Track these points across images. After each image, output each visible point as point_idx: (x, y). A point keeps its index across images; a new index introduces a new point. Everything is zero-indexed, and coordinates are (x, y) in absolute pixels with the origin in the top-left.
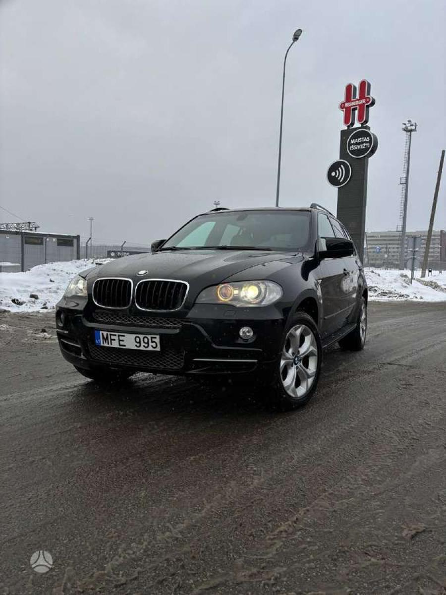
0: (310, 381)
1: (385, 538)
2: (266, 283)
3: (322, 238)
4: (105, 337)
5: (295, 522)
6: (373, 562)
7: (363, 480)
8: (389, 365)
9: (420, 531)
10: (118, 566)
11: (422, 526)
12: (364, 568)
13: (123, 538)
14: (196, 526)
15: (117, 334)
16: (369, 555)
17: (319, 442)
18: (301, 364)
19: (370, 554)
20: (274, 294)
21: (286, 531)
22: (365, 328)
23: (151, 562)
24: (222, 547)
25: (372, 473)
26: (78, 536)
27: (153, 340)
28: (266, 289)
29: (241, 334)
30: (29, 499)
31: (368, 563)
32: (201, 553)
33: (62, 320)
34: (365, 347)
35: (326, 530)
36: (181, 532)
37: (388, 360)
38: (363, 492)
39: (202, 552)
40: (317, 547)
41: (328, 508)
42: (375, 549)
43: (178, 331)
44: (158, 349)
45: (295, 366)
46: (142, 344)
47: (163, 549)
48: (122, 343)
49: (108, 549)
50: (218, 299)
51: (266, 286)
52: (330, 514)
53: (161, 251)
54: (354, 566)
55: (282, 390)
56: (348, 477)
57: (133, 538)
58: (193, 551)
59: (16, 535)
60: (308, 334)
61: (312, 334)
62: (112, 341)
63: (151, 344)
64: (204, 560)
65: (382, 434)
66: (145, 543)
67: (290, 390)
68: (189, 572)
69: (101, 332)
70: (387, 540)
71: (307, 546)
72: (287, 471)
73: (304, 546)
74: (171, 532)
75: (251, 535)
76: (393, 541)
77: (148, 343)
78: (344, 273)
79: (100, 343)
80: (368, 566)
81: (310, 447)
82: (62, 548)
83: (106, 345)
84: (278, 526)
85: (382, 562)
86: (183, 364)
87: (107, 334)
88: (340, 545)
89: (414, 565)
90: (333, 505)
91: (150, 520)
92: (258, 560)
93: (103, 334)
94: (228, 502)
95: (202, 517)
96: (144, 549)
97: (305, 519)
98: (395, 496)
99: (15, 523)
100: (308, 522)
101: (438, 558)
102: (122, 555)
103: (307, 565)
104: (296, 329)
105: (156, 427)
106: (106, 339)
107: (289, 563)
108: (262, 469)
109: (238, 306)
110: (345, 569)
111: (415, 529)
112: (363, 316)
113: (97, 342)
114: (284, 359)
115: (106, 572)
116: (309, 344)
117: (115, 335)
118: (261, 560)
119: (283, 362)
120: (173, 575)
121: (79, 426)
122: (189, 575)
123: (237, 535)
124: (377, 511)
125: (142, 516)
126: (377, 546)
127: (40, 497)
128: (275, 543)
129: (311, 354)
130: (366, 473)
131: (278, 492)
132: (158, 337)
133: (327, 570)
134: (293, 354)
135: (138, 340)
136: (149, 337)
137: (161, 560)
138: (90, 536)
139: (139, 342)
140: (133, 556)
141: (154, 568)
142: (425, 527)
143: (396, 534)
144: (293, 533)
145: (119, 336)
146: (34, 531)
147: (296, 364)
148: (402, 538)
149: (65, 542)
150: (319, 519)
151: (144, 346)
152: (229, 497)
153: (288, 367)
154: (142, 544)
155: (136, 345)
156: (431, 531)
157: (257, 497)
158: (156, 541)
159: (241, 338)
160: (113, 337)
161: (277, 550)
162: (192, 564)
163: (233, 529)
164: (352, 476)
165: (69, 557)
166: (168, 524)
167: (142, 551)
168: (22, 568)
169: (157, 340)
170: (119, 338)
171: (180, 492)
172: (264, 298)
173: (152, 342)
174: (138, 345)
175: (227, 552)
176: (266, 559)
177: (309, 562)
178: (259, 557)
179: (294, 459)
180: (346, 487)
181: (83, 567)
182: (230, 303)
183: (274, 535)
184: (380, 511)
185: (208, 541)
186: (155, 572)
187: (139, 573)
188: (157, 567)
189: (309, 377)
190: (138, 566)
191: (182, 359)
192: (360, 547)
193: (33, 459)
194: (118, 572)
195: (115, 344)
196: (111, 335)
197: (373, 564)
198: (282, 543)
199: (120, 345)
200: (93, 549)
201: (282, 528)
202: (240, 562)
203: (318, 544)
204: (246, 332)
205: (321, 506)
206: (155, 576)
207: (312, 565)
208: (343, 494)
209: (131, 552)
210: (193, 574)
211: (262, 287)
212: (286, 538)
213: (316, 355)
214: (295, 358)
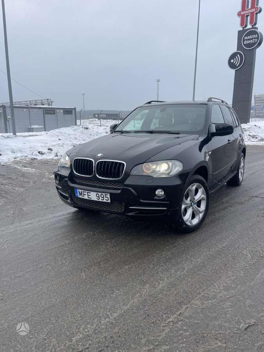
0: (201, 215)
1: (229, 329)
2: (173, 161)
3: (213, 123)
4: (80, 193)
5: (179, 316)
6: (219, 345)
7: (224, 286)
8: (256, 198)
9: (251, 325)
10: (79, 339)
11: (253, 321)
12: (213, 349)
13: (84, 321)
14: (123, 315)
16: (218, 340)
17: (202, 257)
18: (196, 206)
19: (218, 339)
20: (177, 168)
21: (172, 321)
22: (243, 172)
23: (97, 338)
24: (136, 330)
25: (230, 281)
26: (61, 318)
28: (172, 165)
29: (156, 193)
30: (38, 292)
31: (216, 346)
32: (123, 334)
33: (58, 179)
34: (242, 183)
35: (196, 321)
36: (114, 319)
37: (256, 194)
38: (222, 295)
39: (125, 333)
40: (188, 333)
41: (199, 306)
42: (222, 336)
43: (119, 191)
44: (109, 201)
45: (191, 207)
46: (100, 198)
47: (104, 329)
48: (89, 197)
49: (75, 328)
51: (173, 163)
52: (200, 310)
53: (114, 132)
54: (208, 347)
55: (183, 222)
56: (215, 284)
57: (89, 321)
58: (120, 332)
59: (30, 316)
60: (200, 188)
61: (203, 187)
62: (84, 195)
63: (105, 198)
64: (125, 339)
65: (241, 252)
66: (95, 325)
67: (188, 222)
68: (116, 346)
69: (78, 190)
70: (230, 330)
71: (183, 332)
72: (179, 278)
73: (181, 332)
74: (109, 318)
75: (153, 323)
76: (233, 331)
77: (103, 197)
79: (78, 196)
80: (216, 347)
81: (196, 261)
82: (52, 326)
83: (81, 197)
84: (169, 318)
85: (224, 345)
86: (123, 209)
87: (81, 191)
88: (202, 332)
89: (243, 348)
90: (203, 304)
91: (99, 309)
92: (155, 340)
94: (143, 299)
95: (128, 309)
96: (94, 329)
97: (185, 313)
98: (241, 299)
99: (29, 308)
100: (186, 315)
101: (258, 344)
102: (82, 332)
103: (181, 345)
104: (192, 186)
107: (171, 343)
108: (165, 276)
109: (155, 176)
110: (202, 349)
111: (248, 323)
112: (242, 164)
113: (76, 195)
114: (184, 204)
115: (72, 343)
116: (201, 193)
117: (86, 192)
118: (156, 340)
119: (183, 207)
120: (107, 347)
121: (68, 243)
122: (115, 347)
123: (145, 322)
124: (228, 310)
125: (95, 306)
126: (224, 334)
127: (43, 291)
128: (166, 329)
129: (203, 199)
130: (226, 282)
131: (172, 293)
132: (109, 194)
133: (192, 349)
134: (190, 200)
136: (104, 194)
137: (102, 337)
138: (67, 318)
139: (99, 197)
140: (88, 333)
141: (97, 342)
142: (254, 322)
143: (236, 326)
144: (177, 323)
145: (88, 193)
146: (38, 314)
147: (192, 206)
148: (239, 329)
149: (54, 322)
150: (193, 313)
151: (101, 199)
152: (144, 295)
153: (187, 209)
154: (93, 325)
155: (97, 199)
156: (258, 325)
157: (160, 296)
158: (101, 324)
159: (157, 196)
160: (84, 193)
161: (166, 334)
162: (118, 340)
163: (143, 318)
164: (218, 283)
165: (55, 332)
166: (108, 313)
167: (93, 330)
168: (31, 337)
169: (108, 196)
170: (88, 194)
171: (117, 291)
172: (171, 170)
173: (106, 197)
174: (98, 198)
175: (138, 334)
176: (159, 339)
177: (182, 343)
178: (155, 338)
179: (185, 270)
180: (212, 291)
181: (61, 339)
182: (150, 175)
183: (166, 324)
184: (230, 309)
185: (128, 326)
186: (98, 345)
187: (89, 345)
188: (99, 341)
189: (200, 213)
190: (90, 340)
191: (123, 207)
192: (214, 334)
193: (42, 265)
194: (78, 343)
195: (86, 197)
196: (83, 192)
197: (220, 347)
198: (169, 329)
199: (88, 198)
200: (67, 328)
201: (171, 320)
202: (143, 341)
203: (190, 331)
204: (160, 192)
205: (196, 305)
206: (98, 347)
207: (184, 345)
208: (210, 296)
209: (87, 331)
210: (118, 347)
211: (170, 164)
212: (172, 326)
213: (205, 200)
214: (192, 203)
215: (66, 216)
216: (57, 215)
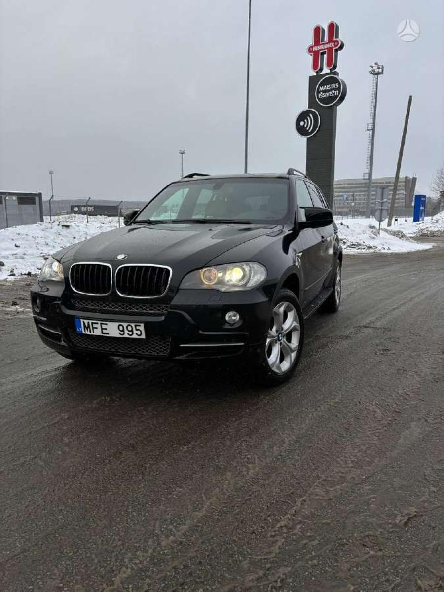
0: (293, 355)
1: (380, 526)
2: (251, 264)
3: (301, 208)
4: (87, 325)
5: (294, 515)
6: (372, 554)
7: (352, 462)
8: (365, 329)
9: (411, 516)
10: (127, 578)
11: (413, 510)
12: (364, 561)
13: (128, 546)
14: (198, 526)
15: (99, 322)
16: (367, 547)
17: (307, 422)
18: (285, 340)
19: (368, 545)
20: (258, 276)
21: (286, 526)
22: (339, 290)
23: (159, 572)
24: (227, 549)
25: (360, 453)
26: (82, 546)
27: (138, 328)
28: (250, 271)
29: (227, 318)
30: (26, 507)
31: (367, 556)
32: (206, 558)
33: (39, 307)
34: (340, 309)
35: (324, 522)
36: (184, 534)
37: (363, 323)
38: (355, 476)
39: (208, 556)
40: (317, 542)
41: (323, 497)
42: (373, 539)
43: (163, 318)
44: (143, 336)
45: (279, 343)
46: (126, 332)
47: (169, 555)
48: (104, 331)
49: (114, 560)
50: (202, 283)
51: (250, 267)
52: (326, 503)
54: (354, 560)
55: (268, 367)
56: (338, 459)
57: (138, 545)
58: (199, 555)
59: (19, 551)
60: (291, 310)
61: (294, 309)
62: (95, 330)
63: (135, 332)
64: (210, 565)
65: (366, 409)
66: (150, 551)
67: (275, 366)
68: (198, 580)
69: (82, 320)
70: (382, 529)
71: (307, 541)
72: (279, 457)
73: (304, 542)
74: (174, 535)
75: (253, 532)
76: (387, 529)
77: (132, 331)
78: (322, 241)
79: (82, 332)
80: (367, 559)
81: (299, 428)
82: (68, 563)
83: (88, 333)
84: (279, 521)
85: (380, 553)
86: (169, 351)
87: (89, 322)
88: (339, 537)
89: (409, 554)
90: (327, 492)
91: (152, 523)
92: (263, 561)
93: (83, 322)
94: (226, 497)
95: (203, 516)
96: (151, 557)
97: (303, 510)
98: (384, 478)
99: (15, 536)
100: (306, 514)
101: (431, 545)
102: (129, 566)
103: (310, 563)
104: (279, 307)
105: (144, 413)
106: (87, 327)
107: (292, 561)
108: (255, 455)
109: (223, 290)
110: (346, 564)
111: (407, 514)
112: (338, 278)
113: (78, 330)
114: (270, 337)
115: (115, 587)
116: (292, 319)
117: (97, 323)
118: (266, 561)
119: (268, 340)
120: (182, 584)
121: (66, 417)
122: (197, 583)
123: (239, 534)
124: (370, 497)
125: (143, 518)
126: (374, 536)
127: (37, 504)
128: (277, 540)
129: (295, 329)
130: (355, 454)
131: (274, 482)
132: (142, 325)
133: (329, 567)
134: (277, 331)
135: (121, 328)
136: (133, 325)
137: (169, 569)
138: (94, 546)
139: (123, 330)
140: (140, 566)
141: (162, 579)
142: (416, 512)
143: (390, 521)
144: (293, 528)
145: (101, 324)
146: (36, 545)
147: (279, 341)
148: (395, 525)
149: (69, 555)
150: (317, 509)
151: (128, 334)
152: (227, 490)
153: (272, 345)
154: (148, 551)
155: (120, 334)
156: (422, 515)
157: (255, 488)
158: (161, 547)
159: (228, 323)
160: (95, 325)
161: (279, 548)
162: (199, 570)
163: (234, 527)
164: (342, 458)
165: (76, 572)
166: (171, 527)
167: (148, 559)
168: (30, 589)
169: (142, 327)
170: (101, 326)
171: (177, 489)
172: (249, 279)
173: (137, 330)
174: (122, 333)
175: (232, 554)
176: (270, 558)
177: (312, 559)
178: (263, 557)
179: (285, 443)
180: (337, 471)
181: (91, 583)
182: (214, 287)
183: (275, 532)
184: (373, 496)
185: (212, 543)
186: (164, 583)
187: (149, 585)
188: (165, 577)
189: (292, 351)
190: (147, 577)
191: (168, 345)
192: (358, 538)
193: (24, 460)
194: (127, 586)
195: (98, 332)
196: (92, 323)
197: (372, 557)
198: (283, 540)
199: (103, 333)
200: (99, 562)
201: (282, 523)
202: (245, 565)
203: (317, 538)
204: (232, 317)
205: (317, 495)
206: (164, 587)
207: (315, 562)
208: (336, 479)
209: (138, 562)
210: (202, 582)
211: (247, 269)
212: (286, 533)
213: (298, 330)
214: (279, 334)
215: (53, 374)
216: (35, 372)
